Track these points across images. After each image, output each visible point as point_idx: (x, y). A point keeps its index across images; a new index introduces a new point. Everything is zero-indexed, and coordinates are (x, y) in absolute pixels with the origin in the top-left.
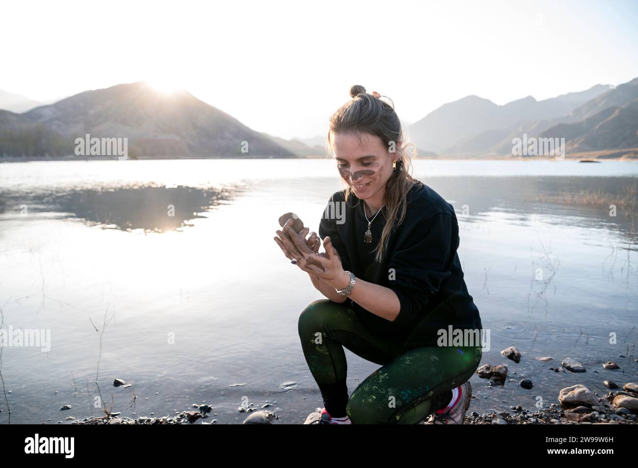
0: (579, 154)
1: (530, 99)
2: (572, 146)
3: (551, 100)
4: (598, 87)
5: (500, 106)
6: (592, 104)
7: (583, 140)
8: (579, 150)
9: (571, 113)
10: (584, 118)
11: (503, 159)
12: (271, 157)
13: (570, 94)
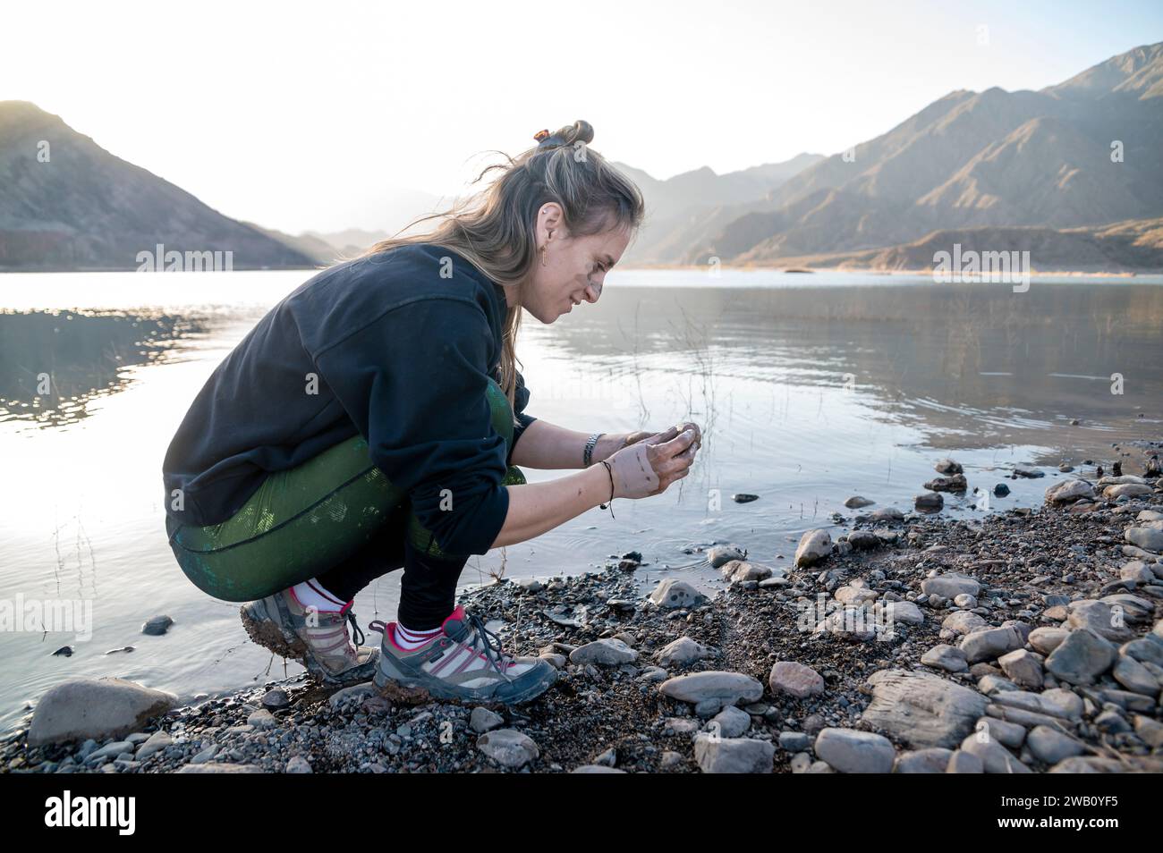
0: (780, 261)
1: (706, 172)
2: (770, 247)
3: (735, 176)
4: (804, 156)
5: (661, 182)
6: (796, 183)
7: (785, 238)
8: (782, 254)
9: (767, 196)
10: (786, 204)
11: (669, 268)
12: (265, 267)
13: (765, 166)
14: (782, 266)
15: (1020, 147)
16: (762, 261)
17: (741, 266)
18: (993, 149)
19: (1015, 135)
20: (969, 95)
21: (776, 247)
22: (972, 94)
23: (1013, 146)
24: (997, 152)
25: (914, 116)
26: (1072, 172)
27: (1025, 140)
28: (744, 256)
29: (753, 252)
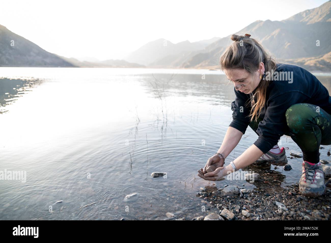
1: (187, 42)
2: (205, 63)
3: (196, 43)
4: (215, 38)
5: (175, 44)
7: (209, 61)
8: (208, 65)
9: (205, 49)
10: (210, 51)
11: (177, 68)
14: (208, 68)
15: (275, 36)
16: (203, 67)
17: (197, 68)
18: (268, 37)
19: (274, 33)
20: (261, 22)
21: (207, 63)
22: (262, 21)
23: (273, 36)
24: (268, 38)
25: (246, 27)
26: (289, 44)
27: (276, 35)
28: (198, 66)
29: (200, 65)
